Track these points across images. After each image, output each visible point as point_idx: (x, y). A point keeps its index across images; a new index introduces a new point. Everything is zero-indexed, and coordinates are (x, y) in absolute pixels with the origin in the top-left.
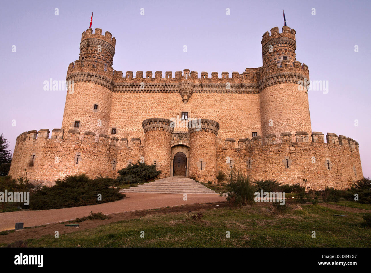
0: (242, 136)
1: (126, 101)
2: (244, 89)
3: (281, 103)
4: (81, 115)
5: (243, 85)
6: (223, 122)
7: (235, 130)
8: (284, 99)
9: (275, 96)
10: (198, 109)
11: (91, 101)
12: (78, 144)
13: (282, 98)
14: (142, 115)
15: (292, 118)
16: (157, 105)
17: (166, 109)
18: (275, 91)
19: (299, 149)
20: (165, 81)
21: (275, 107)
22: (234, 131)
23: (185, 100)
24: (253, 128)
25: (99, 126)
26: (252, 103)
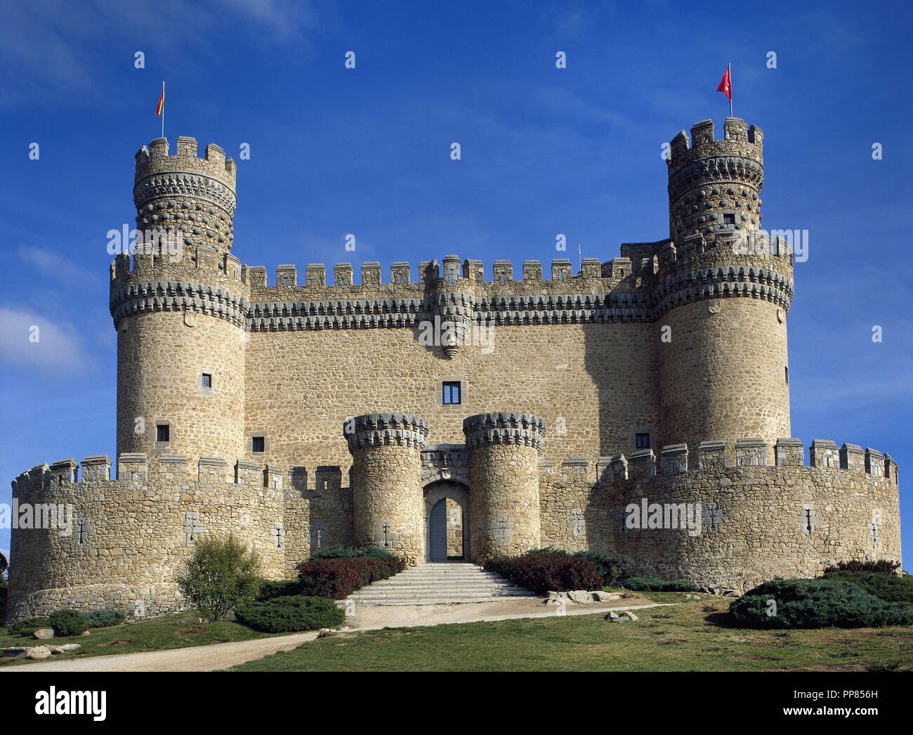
0: (608, 447)
1: (283, 357)
2: (613, 310)
4: (171, 406)
5: (612, 298)
6: (558, 406)
9: (696, 333)
10: (488, 373)
11: (192, 364)
12: (188, 492)
13: (715, 339)
14: (332, 396)
15: (738, 396)
16: (372, 363)
17: (398, 376)
18: (696, 321)
19: (742, 483)
20: (391, 294)
21: (695, 366)
22: (588, 432)
23: (452, 347)
24: (638, 423)
25: (219, 434)
26: (637, 351)
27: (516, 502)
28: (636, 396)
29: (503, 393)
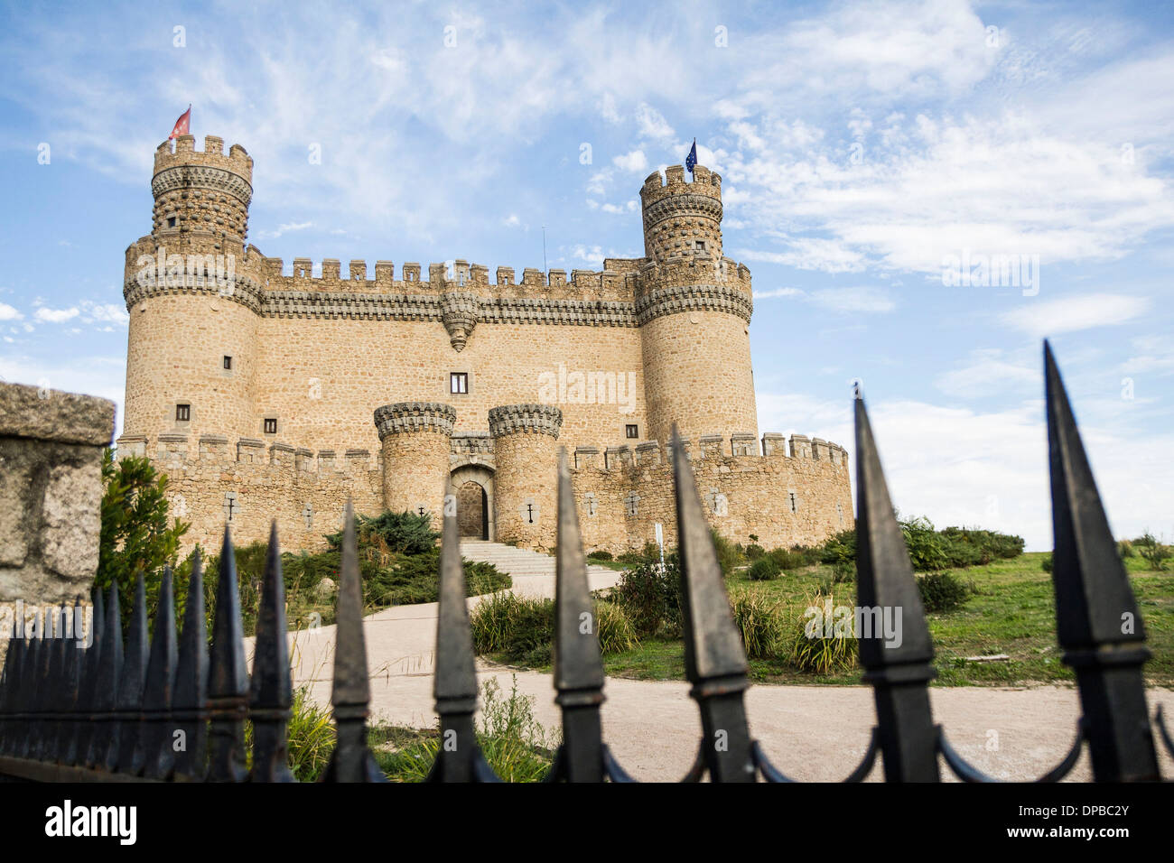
0: (601, 436)
1: (298, 343)
2: (603, 315)
3: (694, 359)
4: (193, 387)
5: (603, 305)
7: (586, 420)
8: (700, 348)
9: (680, 339)
10: (493, 366)
11: (214, 347)
12: (228, 472)
13: (697, 346)
14: (346, 382)
15: (718, 394)
16: (384, 353)
17: (409, 365)
18: (680, 329)
19: (738, 470)
20: (403, 289)
21: (680, 367)
22: (584, 423)
23: (460, 341)
24: (626, 416)
25: (237, 415)
27: (541, 486)
29: (507, 385)
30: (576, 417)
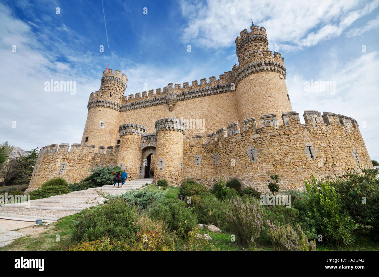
2: (220, 89)
3: (253, 93)
4: (90, 132)
5: (220, 86)
8: (256, 88)
9: (247, 87)
11: (98, 120)
12: (65, 155)
13: (254, 87)
15: (266, 105)
17: (156, 119)
18: (246, 84)
19: (266, 135)
20: (155, 96)
21: (248, 98)
22: (214, 129)
23: (171, 108)
25: (104, 139)
26: (230, 101)
27: (167, 153)
28: (230, 115)
30: (211, 127)
